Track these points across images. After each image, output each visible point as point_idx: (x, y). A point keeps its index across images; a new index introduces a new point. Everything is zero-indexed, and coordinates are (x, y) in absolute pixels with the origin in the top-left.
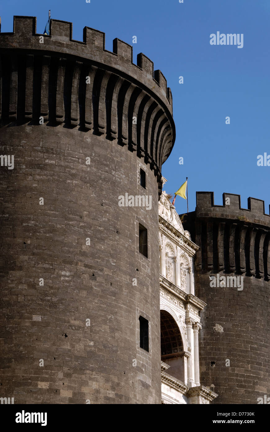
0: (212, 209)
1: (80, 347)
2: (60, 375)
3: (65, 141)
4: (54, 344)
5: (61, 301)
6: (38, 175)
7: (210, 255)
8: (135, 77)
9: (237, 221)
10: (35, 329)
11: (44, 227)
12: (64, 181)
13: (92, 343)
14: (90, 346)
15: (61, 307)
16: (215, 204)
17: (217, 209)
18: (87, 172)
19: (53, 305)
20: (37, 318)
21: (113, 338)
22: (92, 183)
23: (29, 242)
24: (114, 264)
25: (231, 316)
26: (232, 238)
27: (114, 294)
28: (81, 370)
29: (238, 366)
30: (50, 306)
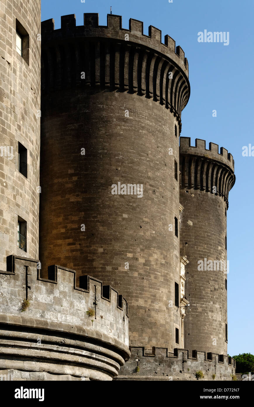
0: (189, 148)
1: (148, 234)
2: (139, 250)
3: (138, 104)
4: (135, 232)
5: (138, 206)
6: (124, 126)
7: (187, 178)
8: (176, 62)
9: (204, 157)
10: (124, 222)
11: (127, 160)
12: (138, 131)
13: (154, 232)
14: (153, 234)
15: (138, 210)
16: (191, 145)
17: (192, 149)
18: (150, 126)
19: (134, 209)
20: (125, 216)
21: (164, 229)
22: (153, 133)
23: (119, 169)
24: (164, 185)
25: (197, 216)
26: (199, 168)
27: (164, 203)
28: (148, 247)
29: (200, 246)
30: (132, 209)
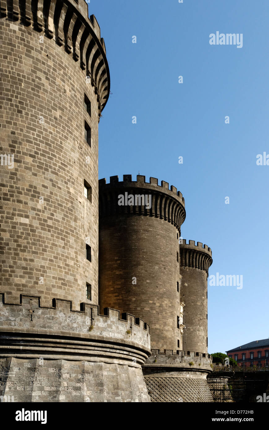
0: (185, 245)
1: (161, 290)
2: (156, 299)
3: (155, 222)
4: (154, 289)
5: (155, 276)
6: (147, 234)
7: (184, 261)
9: (194, 250)
10: (147, 285)
11: (149, 252)
12: (155, 236)
14: (164, 290)
15: (156, 278)
16: (187, 244)
17: (187, 245)
18: (162, 234)
19: (153, 277)
20: (148, 281)
21: (171, 288)
22: (164, 237)
23: (144, 256)
24: (171, 265)
25: (190, 281)
26: (191, 256)
27: (171, 274)
28: (162, 297)
29: (192, 297)
30: (152, 278)
